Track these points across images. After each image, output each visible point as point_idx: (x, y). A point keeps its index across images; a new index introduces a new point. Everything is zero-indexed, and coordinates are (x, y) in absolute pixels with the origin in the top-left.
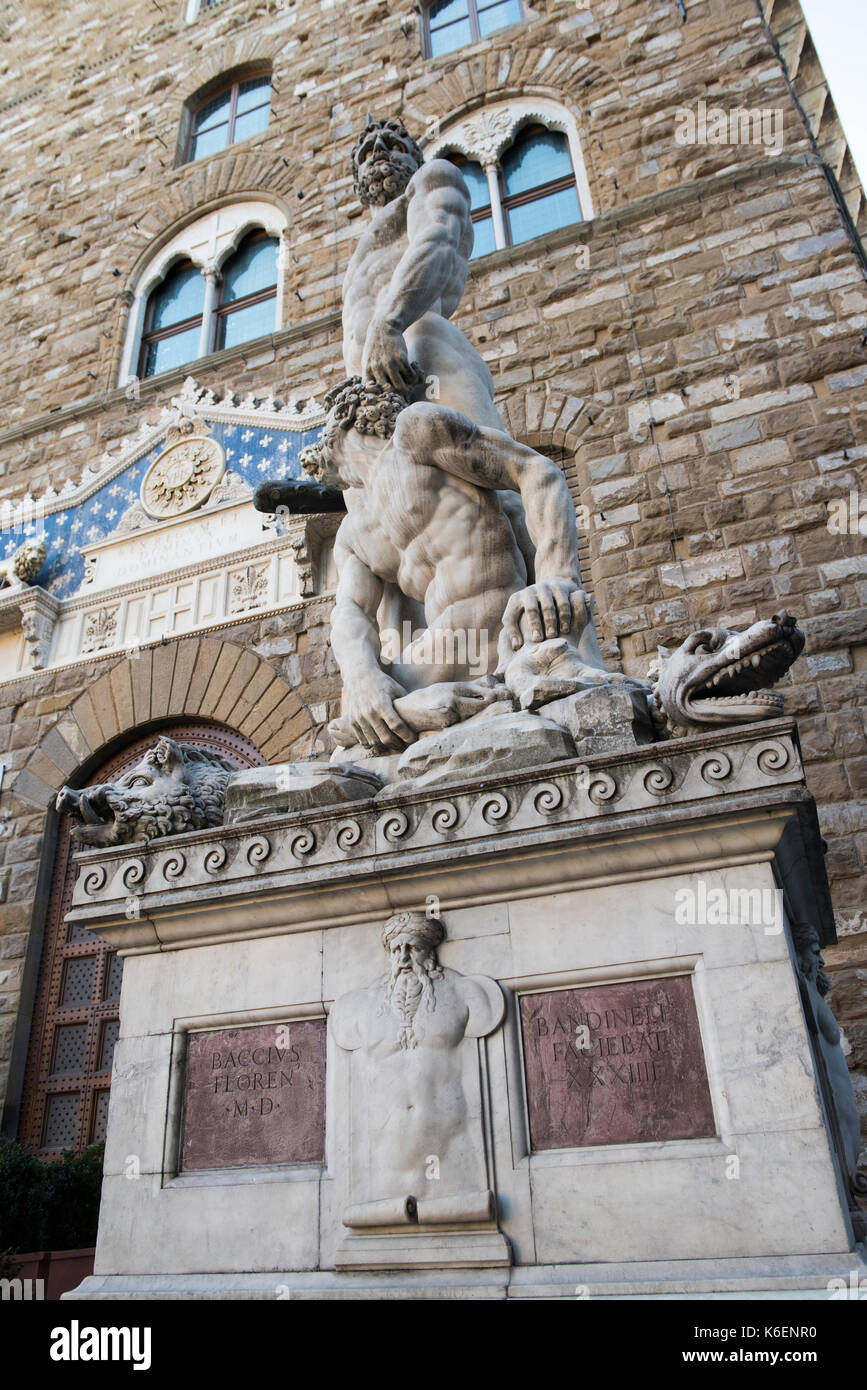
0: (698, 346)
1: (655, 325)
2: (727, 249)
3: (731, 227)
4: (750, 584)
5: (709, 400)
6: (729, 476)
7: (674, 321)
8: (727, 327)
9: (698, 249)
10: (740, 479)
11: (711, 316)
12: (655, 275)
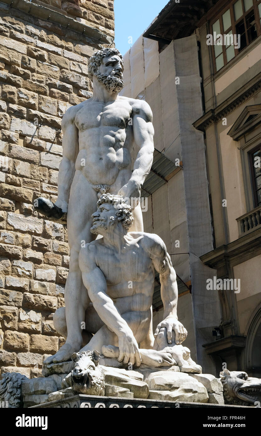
0: (49, 105)
1: (34, 80)
2: (72, 62)
3: (75, 52)
4: (43, 241)
5: (47, 138)
6: (47, 181)
7: (42, 85)
8: (63, 104)
9: (60, 53)
10: (51, 186)
11: (58, 93)
12: (39, 53)
